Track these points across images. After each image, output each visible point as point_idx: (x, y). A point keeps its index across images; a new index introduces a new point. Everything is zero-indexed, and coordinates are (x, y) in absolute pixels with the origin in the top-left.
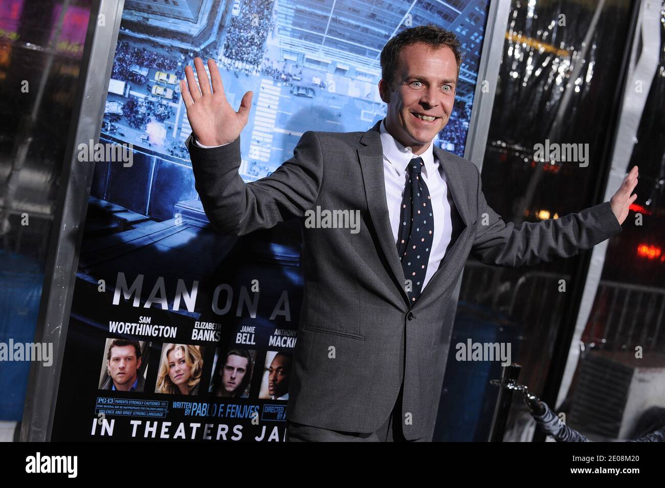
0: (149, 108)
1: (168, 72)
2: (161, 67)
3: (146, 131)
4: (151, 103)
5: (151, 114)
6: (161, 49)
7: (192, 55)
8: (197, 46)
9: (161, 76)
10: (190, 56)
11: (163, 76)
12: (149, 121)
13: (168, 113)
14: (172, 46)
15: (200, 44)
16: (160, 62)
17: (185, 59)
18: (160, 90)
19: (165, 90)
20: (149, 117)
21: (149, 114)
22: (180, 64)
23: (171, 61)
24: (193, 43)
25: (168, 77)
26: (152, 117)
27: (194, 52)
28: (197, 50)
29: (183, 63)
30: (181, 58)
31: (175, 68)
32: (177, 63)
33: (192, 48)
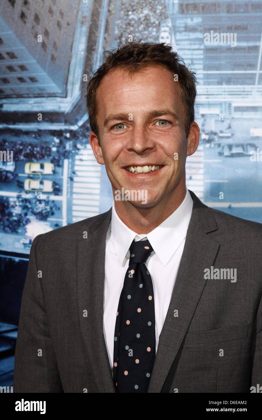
0: (25, 207)
1: (41, 162)
2: (31, 157)
3: (27, 234)
4: (26, 200)
5: (29, 213)
6: (25, 136)
7: (68, 135)
8: (72, 124)
9: (33, 167)
10: (66, 138)
11: (35, 167)
12: (28, 221)
13: (51, 208)
14: (40, 131)
15: (77, 121)
16: (28, 151)
17: (61, 142)
18: (35, 184)
19: (41, 183)
20: (28, 217)
21: (26, 214)
22: (54, 149)
23: (42, 148)
24: (66, 122)
25: (42, 167)
26: (31, 217)
27: (71, 132)
28: (74, 128)
29: (58, 147)
30: (54, 142)
31: (50, 155)
32: (50, 149)
33: (67, 127)
